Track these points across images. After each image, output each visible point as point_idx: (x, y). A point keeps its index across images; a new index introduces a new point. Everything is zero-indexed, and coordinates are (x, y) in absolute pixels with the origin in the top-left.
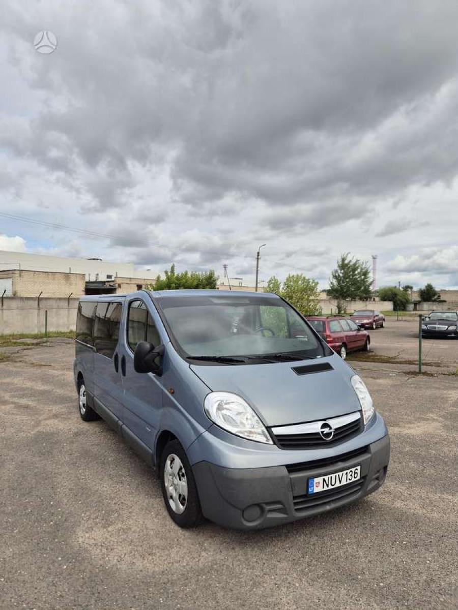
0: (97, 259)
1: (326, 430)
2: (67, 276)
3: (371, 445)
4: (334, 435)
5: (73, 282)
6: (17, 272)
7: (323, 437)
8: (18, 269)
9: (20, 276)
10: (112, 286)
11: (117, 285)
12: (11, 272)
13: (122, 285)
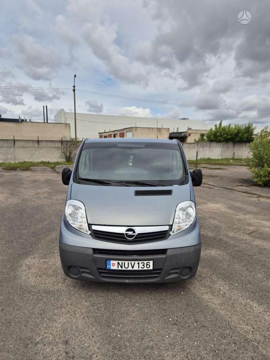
0: (186, 119)
1: (130, 233)
2: (159, 130)
3: (168, 250)
4: (135, 237)
5: (163, 133)
6: (134, 128)
7: (125, 236)
8: (135, 126)
9: (136, 130)
10: (185, 135)
11: (188, 135)
12: (131, 128)
13: (191, 135)
